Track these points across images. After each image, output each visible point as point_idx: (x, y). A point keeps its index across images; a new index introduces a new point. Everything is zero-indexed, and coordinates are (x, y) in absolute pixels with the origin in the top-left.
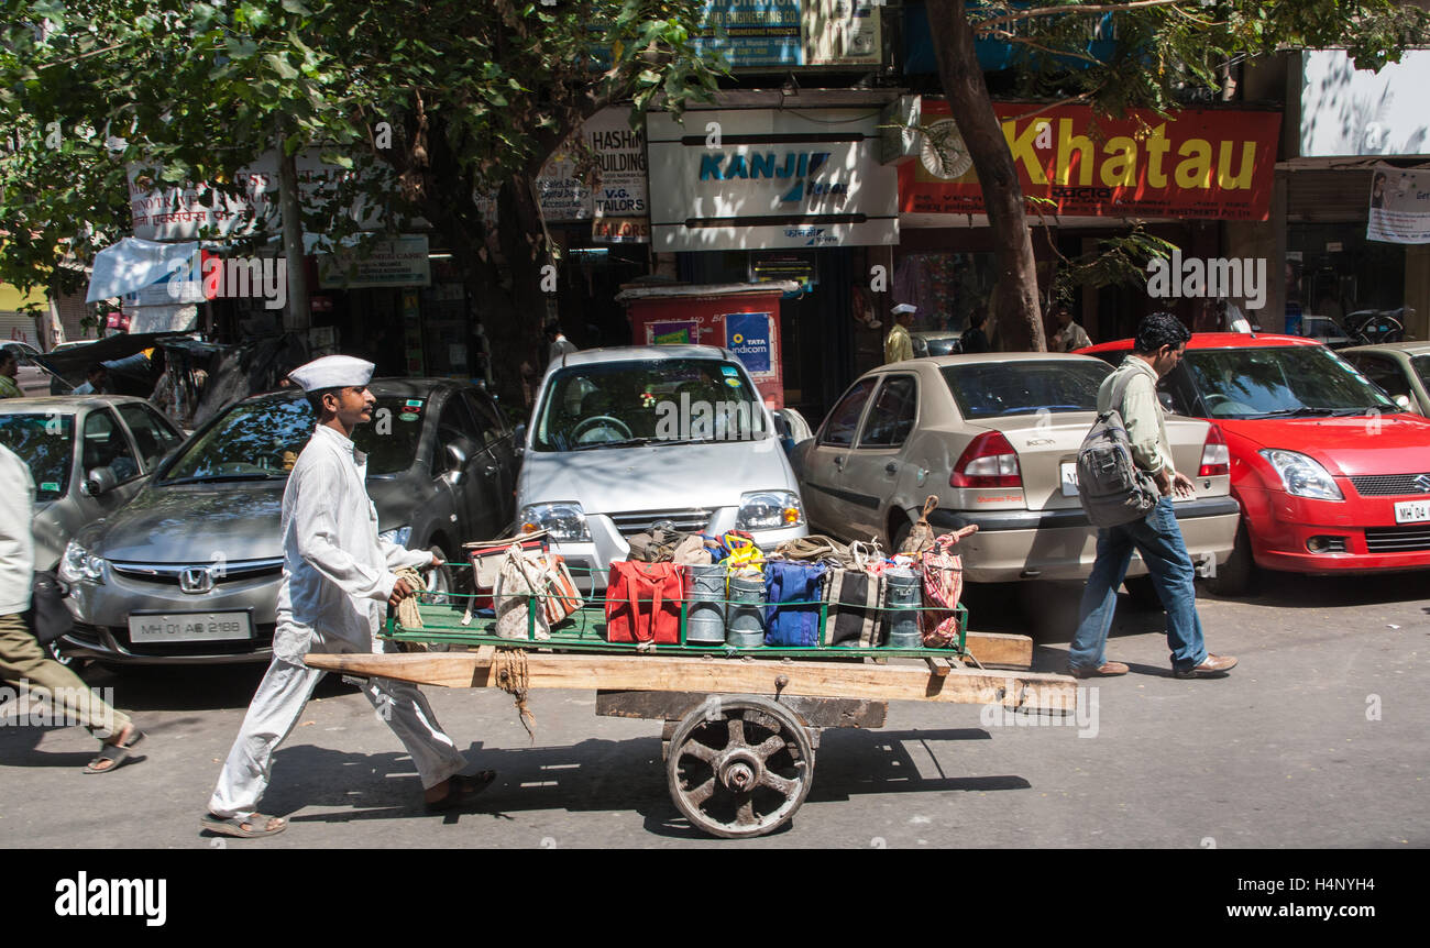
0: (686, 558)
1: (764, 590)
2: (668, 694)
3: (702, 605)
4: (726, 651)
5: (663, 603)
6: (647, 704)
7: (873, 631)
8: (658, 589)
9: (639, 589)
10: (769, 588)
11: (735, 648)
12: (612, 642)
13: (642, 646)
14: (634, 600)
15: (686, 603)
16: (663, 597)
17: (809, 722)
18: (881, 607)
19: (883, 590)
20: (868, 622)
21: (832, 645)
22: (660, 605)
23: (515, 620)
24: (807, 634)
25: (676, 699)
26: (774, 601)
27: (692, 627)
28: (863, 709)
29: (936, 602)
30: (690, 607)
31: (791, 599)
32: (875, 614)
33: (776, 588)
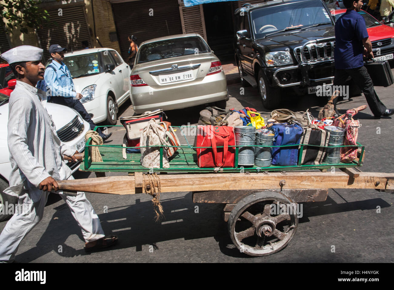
0: (233, 124)
1: (274, 139)
2: (229, 191)
3: (245, 148)
4: (256, 170)
5: (229, 148)
6: (219, 197)
7: (321, 157)
8: (226, 141)
9: (216, 141)
10: (276, 138)
11: (260, 168)
12: (201, 167)
13: (216, 169)
14: (215, 147)
15: (238, 147)
16: (229, 145)
17: (293, 200)
18: (327, 146)
19: (328, 138)
20: (320, 153)
21: (303, 164)
22: (227, 149)
23: (153, 159)
24: (293, 160)
25: (232, 194)
26: (278, 145)
27: (241, 159)
28: (318, 193)
29: (351, 143)
30: (239, 148)
31: (287, 144)
32: (324, 149)
33: (280, 138)
